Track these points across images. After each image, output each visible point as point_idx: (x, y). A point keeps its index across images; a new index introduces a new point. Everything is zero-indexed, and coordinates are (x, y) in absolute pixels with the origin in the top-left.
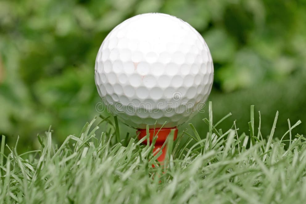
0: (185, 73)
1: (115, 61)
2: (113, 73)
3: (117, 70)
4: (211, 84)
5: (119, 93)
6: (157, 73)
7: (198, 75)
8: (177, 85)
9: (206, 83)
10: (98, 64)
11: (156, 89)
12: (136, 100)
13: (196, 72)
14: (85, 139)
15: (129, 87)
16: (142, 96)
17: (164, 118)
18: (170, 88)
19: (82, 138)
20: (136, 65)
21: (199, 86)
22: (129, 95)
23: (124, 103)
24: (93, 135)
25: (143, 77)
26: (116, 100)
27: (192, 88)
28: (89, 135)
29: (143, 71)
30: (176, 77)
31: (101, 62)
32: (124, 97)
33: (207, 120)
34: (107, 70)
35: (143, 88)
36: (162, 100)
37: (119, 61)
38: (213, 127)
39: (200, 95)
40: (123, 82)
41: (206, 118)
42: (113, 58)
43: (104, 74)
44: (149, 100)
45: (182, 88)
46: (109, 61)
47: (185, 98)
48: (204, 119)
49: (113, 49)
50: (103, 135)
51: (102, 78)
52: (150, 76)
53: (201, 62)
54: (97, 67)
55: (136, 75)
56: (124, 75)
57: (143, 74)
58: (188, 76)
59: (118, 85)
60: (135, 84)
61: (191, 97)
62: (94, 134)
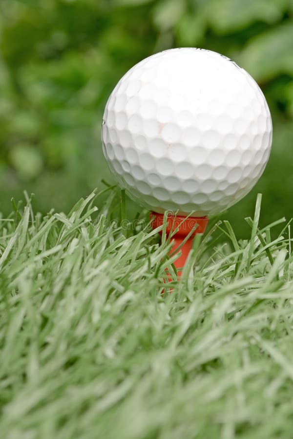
0: (230, 146)
1: (133, 115)
2: (127, 133)
3: (133, 129)
4: (265, 164)
5: (132, 161)
6: (190, 143)
7: (247, 152)
8: (216, 162)
9: (258, 162)
10: (109, 113)
11: (186, 164)
12: (155, 175)
13: (245, 147)
14: (76, 222)
15: (148, 156)
16: (164, 172)
17: (191, 205)
18: (205, 166)
19: (72, 219)
20: (161, 127)
21: (248, 166)
22: (146, 166)
23: (138, 177)
24: (89, 219)
25: (169, 145)
26: (127, 170)
27: (236, 169)
28: (83, 218)
29: (169, 137)
30: (217, 151)
31: (113, 112)
32: (138, 168)
33: (251, 220)
34: (119, 126)
35: (166, 160)
36: (192, 181)
37: (138, 117)
38: (257, 232)
39: (246, 179)
40: (139, 147)
41: (250, 218)
42: (130, 110)
43: (114, 130)
44: (173, 179)
45: (222, 167)
46: (124, 113)
47: (224, 182)
48: (247, 218)
49: (132, 97)
50: (102, 220)
51: (111, 136)
52: (179, 145)
53: (255, 132)
54: (107, 117)
55: (159, 141)
56: (142, 137)
57: (170, 141)
58: (233, 152)
59: (132, 150)
60: (157, 153)
61: (233, 180)
62: (90, 217)
